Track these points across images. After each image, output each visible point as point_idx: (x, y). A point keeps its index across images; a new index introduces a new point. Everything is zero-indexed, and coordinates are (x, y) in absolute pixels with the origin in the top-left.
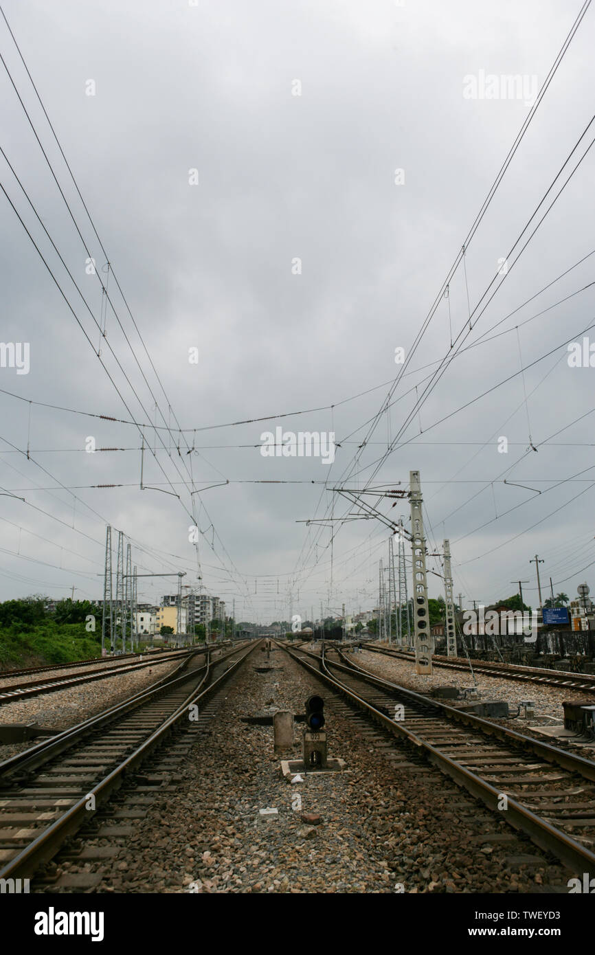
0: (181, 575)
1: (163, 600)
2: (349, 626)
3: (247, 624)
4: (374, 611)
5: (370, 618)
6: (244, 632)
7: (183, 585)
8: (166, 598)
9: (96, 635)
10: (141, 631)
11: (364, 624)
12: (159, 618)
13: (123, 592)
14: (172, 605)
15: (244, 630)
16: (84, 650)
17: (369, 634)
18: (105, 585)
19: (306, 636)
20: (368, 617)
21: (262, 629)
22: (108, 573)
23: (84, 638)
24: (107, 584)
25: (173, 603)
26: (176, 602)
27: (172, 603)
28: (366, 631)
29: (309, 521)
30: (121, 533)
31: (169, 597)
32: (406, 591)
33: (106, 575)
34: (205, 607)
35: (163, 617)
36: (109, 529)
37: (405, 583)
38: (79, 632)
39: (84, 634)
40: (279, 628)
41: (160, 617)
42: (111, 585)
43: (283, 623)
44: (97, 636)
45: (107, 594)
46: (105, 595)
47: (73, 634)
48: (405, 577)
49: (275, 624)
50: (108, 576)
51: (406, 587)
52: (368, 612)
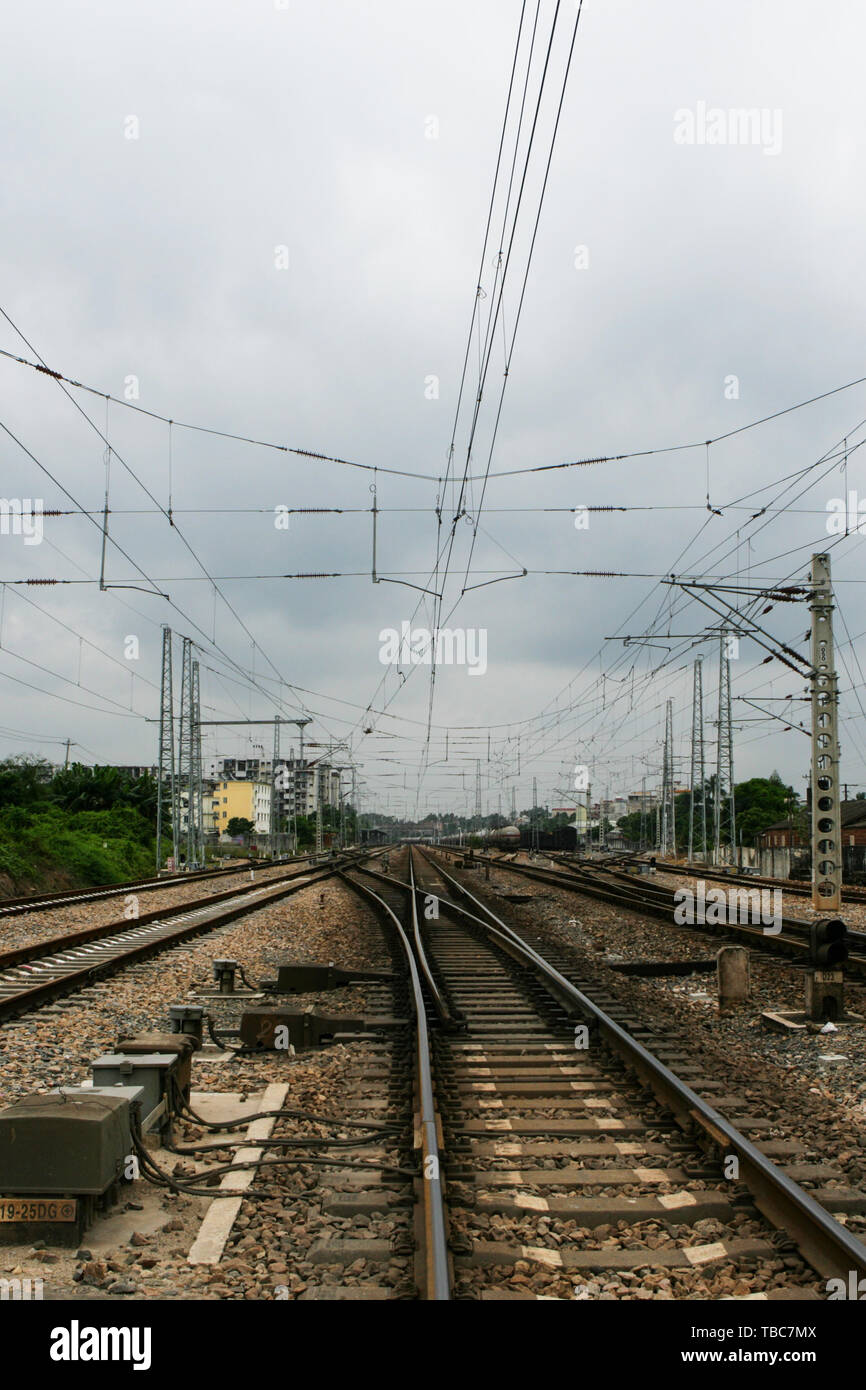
0: (302, 724)
1: (221, 768)
2: (582, 825)
3: (377, 818)
4: (631, 798)
5: (624, 811)
6: (376, 832)
7: (305, 742)
8: (229, 765)
9: (139, 833)
10: (184, 828)
11: (613, 823)
12: (217, 803)
13: (191, 754)
14: (240, 779)
15: (376, 828)
16: (128, 859)
17: (624, 842)
18: (161, 739)
19: (508, 842)
20: (617, 810)
21: (407, 827)
22: (167, 717)
23: (120, 837)
24: (165, 737)
25: (243, 774)
26: (249, 772)
27: (239, 774)
28: (615, 837)
29: (629, 638)
30: (188, 642)
31: (233, 761)
32: (731, 762)
33: (162, 721)
34: (304, 783)
35: (225, 800)
36: (167, 633)
37: (730, 747)
38: (110, 827)
39: (118, 831)
40: (439, 826)
41: (221, 801)
42: (172, 740)
43: (447, 816)
44: (143, 834)
45: (165, 757)
46: (161, 759)
47: (97, 830)
48: (729, 736)
49: (432, 818)
50: (166, 723)
51: (730, 756)
52: (619, 800)
